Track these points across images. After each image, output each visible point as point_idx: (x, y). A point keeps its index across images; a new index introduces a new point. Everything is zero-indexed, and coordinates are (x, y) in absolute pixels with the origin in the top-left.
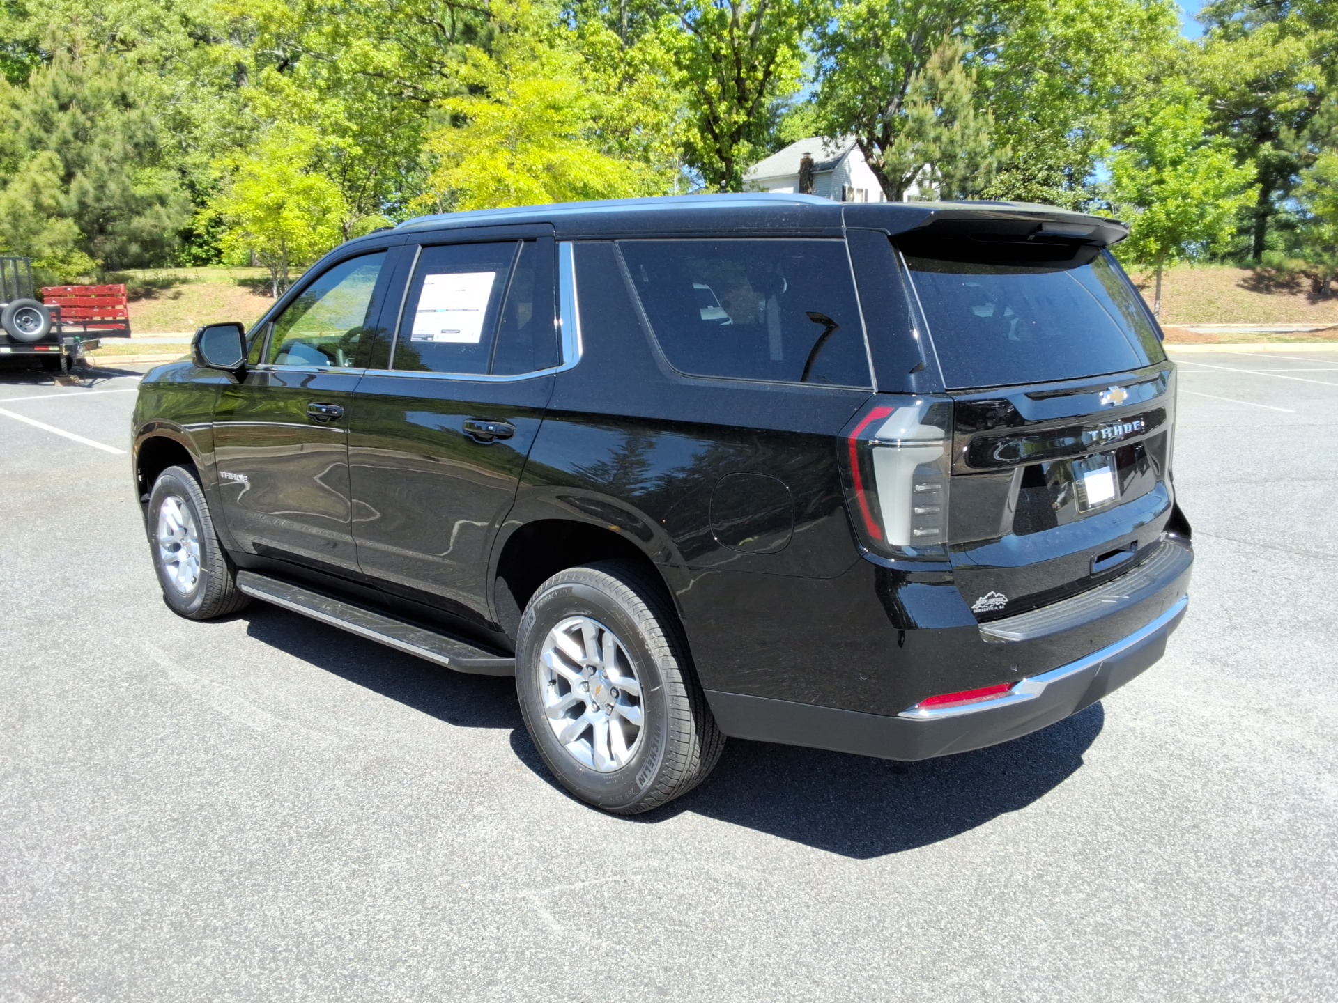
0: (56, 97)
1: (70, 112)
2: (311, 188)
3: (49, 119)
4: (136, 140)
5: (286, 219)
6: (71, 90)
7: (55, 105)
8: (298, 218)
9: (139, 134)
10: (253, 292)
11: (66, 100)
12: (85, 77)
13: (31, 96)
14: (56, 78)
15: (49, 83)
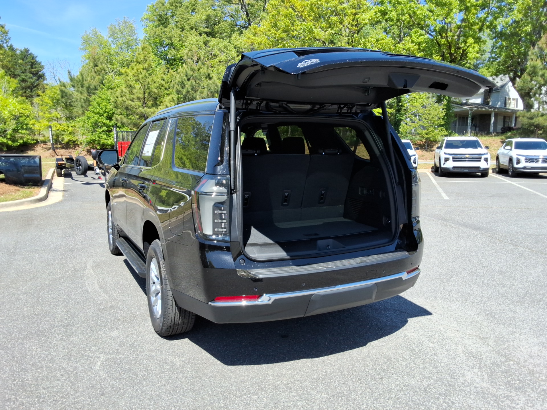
0: (187, 76)
1: (190, 81)
3: (184, 84)
4: (211, 90)
6: (191, 73)
7: (186, 79)
9: (212, 88)
11: (190, 77)
12: (196, 69)
13: (178, 76)
14: (187, 69)
15: (185, 71)
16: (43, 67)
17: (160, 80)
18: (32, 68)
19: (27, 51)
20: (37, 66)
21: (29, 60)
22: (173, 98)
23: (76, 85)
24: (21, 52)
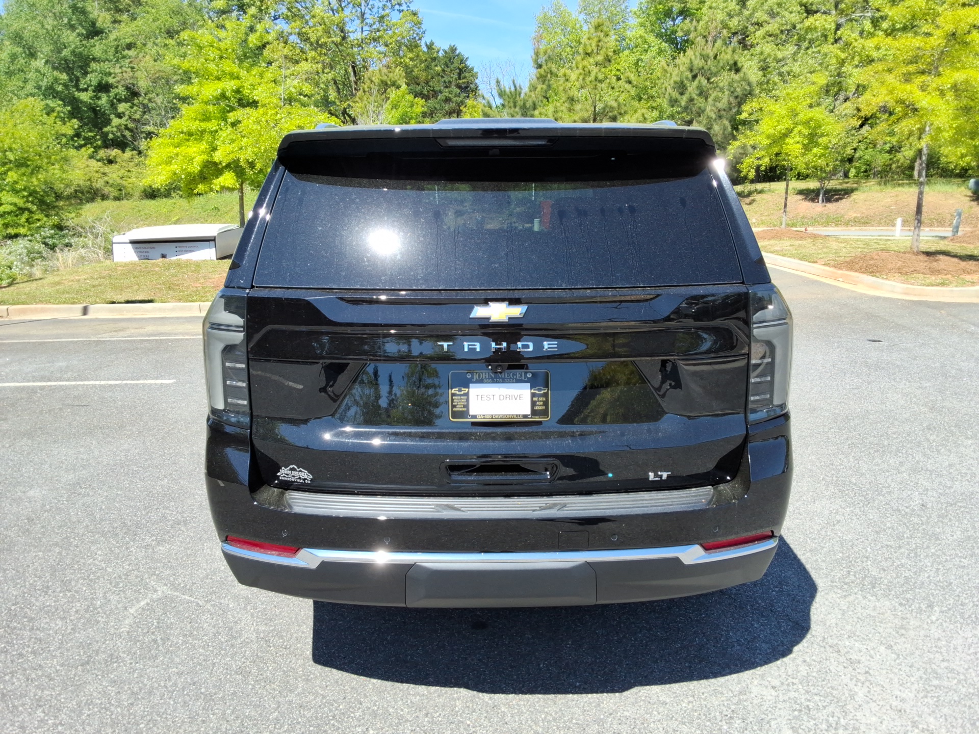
0: (691, 70)
1: (697, 79)
2: (811, 119)
3: (684, 86)
4: (736, 94)
5: (787, 144)
6: (701, 64)
7: (690, 76)
8: (798, 142)
9: (738, 90)
10: (805, 199)
11: (697, 71)
12: (712, 55)
13: (676, 71)
14: (693, 58)
15: (688, 61)
16: (475, 76)
17: (624, 83)
18: (460, 78)
19: (453, 49)
20: (467, 75)
21: (456, 65)
22: (643, 115)
23: (506, 103)
24: (446, 52)
